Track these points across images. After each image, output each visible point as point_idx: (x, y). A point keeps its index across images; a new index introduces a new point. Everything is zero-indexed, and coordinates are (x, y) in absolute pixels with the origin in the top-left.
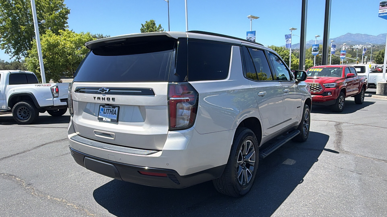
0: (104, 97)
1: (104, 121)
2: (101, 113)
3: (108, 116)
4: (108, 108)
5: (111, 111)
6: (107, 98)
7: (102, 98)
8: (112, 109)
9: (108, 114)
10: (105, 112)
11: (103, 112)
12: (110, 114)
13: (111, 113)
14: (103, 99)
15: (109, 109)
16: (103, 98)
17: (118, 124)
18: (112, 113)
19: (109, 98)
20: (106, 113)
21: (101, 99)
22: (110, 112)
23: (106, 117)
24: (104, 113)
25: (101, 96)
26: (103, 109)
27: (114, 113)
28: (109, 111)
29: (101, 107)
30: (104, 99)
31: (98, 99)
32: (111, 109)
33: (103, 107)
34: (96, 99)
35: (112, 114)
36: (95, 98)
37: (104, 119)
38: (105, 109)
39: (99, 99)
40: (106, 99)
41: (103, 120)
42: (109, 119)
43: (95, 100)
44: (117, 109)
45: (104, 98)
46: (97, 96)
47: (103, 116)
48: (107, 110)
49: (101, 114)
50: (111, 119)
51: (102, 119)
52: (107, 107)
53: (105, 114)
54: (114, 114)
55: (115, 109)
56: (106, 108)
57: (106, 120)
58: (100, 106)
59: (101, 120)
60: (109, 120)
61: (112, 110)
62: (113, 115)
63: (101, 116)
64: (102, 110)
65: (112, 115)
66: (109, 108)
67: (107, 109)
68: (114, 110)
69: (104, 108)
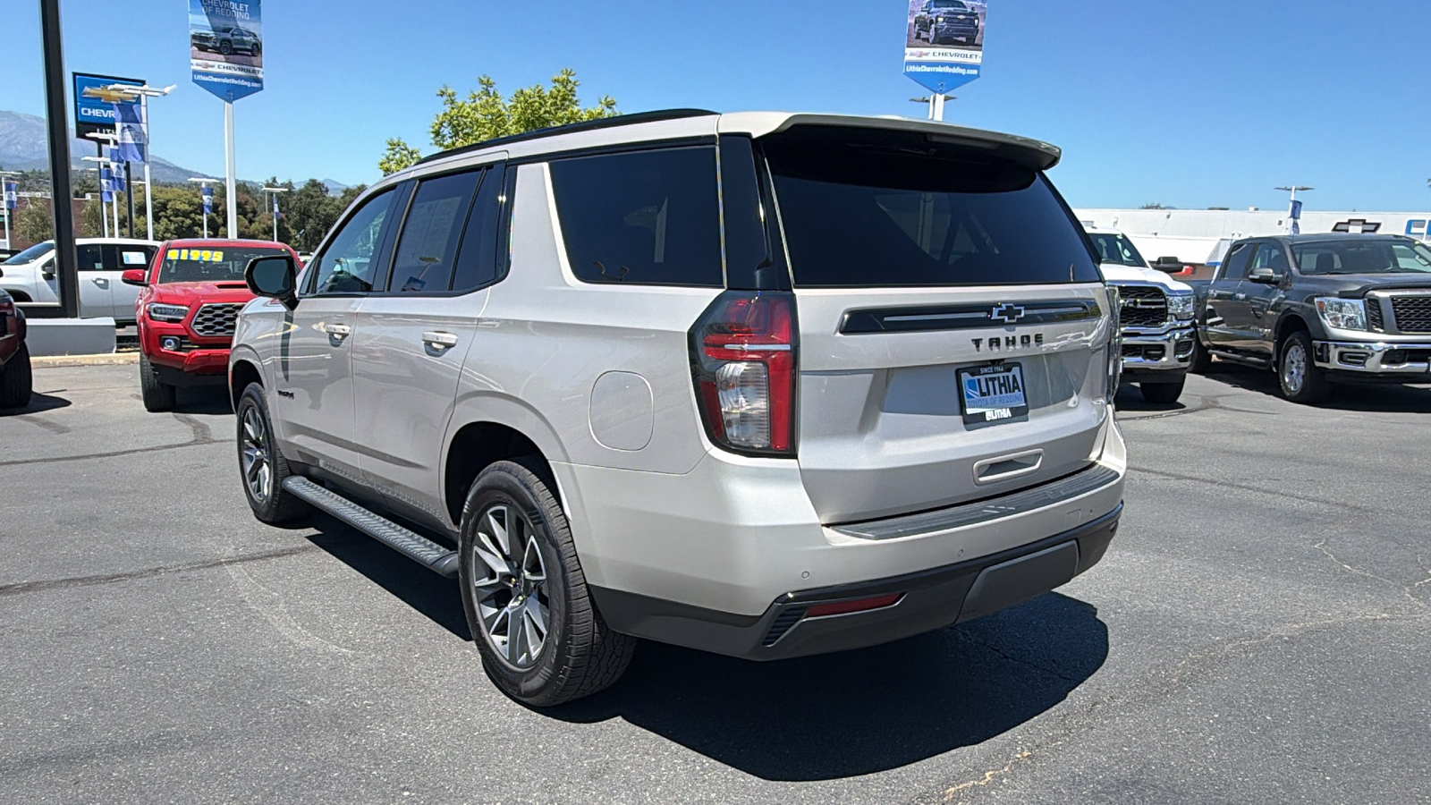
0: (1010, 335)
1: (991, 420)
2: (969, 396)
3: (997, 399)
4: (988, 373)
5: (1002, 381)
6: (1022, 337)
7: (1007, 338)
8: (1001, 375)
9: (995, 393)
10: (984, 390)
11: (978, 393)
12: (1001, 392)
13: (1003, 389)
14: (1011, 343)
15: (995, 378)
16: (1011, 339)
17: (1027, 420)
18: (1009, 387)
19: (1028, 337)
20: (989, 394)
21: (1003, 342)
22: (1000, 385)
23: (993, 405)
24: (983, 394)
25: (1000, 333)
26: (974, 380)
27: (1015, 388)
28: (996, 382)
29: (965, 377)
30: (1014, 341)
31: (991, 345)
32: (999, 378)
33: (973, 374)
34: (984, 345)
35: (1006, 392)
36: (977, 342)
37: (990, 415)
38: (979, 380)
39: (994, 344)
40: (1018, 340)
41: (988, 419)
42: (1004, 410)
43: (978, 351)
44: (1016, 370)
45: (1014, 338)
46: (986, 334)
47: (981, 407)
48: (990, 383)
49: (971, 399)
50: (1011, 409)
51: (983, 414)
52: (986, 370)
53: (987, 397)
54: (1014, 391)
55: (1010, 375)
56: (982, 378)
57: (996, 418)
58: (958, 373)
59: (976, 422)
60: (1006, 413)
61: (1004, 377)
62: (1012, 394)
63: (973, 407)
64: (971, 385)
65: (1009, 394)
66: (994, 373)
67: (986, 379)
68: (1008, 377)
69: (976, 377)
